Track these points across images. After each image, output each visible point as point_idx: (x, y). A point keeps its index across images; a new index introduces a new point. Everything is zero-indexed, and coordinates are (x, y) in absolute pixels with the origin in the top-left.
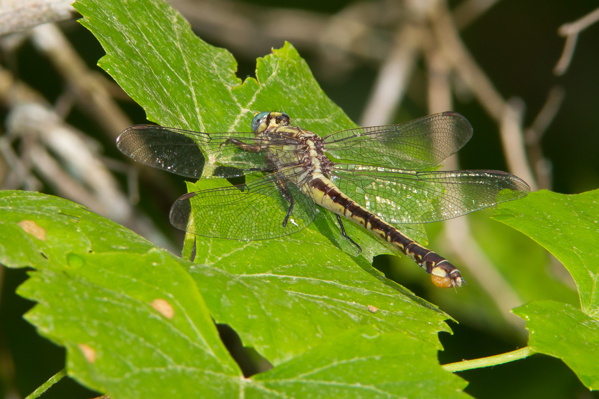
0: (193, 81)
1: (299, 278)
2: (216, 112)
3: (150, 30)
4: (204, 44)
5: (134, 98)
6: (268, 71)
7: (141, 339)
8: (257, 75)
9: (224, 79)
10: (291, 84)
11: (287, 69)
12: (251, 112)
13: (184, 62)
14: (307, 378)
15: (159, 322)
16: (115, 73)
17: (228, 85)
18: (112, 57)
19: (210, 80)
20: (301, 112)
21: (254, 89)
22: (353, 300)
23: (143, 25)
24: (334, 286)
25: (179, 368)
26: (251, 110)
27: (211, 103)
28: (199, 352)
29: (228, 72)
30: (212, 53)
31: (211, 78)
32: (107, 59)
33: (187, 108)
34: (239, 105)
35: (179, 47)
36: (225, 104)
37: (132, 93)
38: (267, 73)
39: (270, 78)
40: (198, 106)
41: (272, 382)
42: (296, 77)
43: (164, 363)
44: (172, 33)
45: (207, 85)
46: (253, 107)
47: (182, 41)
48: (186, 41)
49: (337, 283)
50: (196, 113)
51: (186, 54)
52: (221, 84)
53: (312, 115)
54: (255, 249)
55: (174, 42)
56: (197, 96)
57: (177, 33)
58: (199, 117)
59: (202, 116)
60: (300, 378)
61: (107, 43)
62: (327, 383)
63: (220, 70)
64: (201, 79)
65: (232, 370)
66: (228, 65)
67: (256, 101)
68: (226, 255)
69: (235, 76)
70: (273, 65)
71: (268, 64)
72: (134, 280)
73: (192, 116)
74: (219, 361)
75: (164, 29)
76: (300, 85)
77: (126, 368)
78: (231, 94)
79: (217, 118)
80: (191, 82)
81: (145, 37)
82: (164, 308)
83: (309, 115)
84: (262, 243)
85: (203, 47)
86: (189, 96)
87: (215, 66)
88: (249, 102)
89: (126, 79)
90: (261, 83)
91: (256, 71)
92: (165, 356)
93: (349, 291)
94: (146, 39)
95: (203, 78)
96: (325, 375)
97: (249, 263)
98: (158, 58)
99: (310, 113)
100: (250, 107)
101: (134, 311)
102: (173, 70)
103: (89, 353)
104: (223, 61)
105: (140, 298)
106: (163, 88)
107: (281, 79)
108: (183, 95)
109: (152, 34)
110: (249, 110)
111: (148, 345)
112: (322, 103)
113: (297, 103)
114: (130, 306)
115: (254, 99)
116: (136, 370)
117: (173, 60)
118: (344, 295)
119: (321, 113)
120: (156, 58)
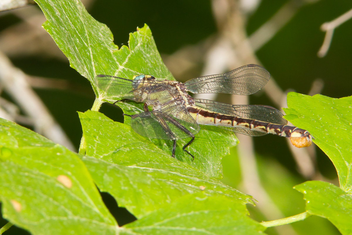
0: (91, 44)
1: (154, 170)
2: (104, 66)
3: (66, 7)
4: (94, 20)
5: (63, 52)
6: (136, 43)
7: (51, 199)
8: (129, 44)
9: (108, 45)
10: (148, 52)
11: (146, 42)
12: (125, 69)
13: (85, 31)
14: (160, 225)
15: (62, 190)
16: (53, 34)
17: (111, 49)
18: (50, 22)
19: (100, 45)
20: (153, 72)
21: (127, 54)
22: (190, 183)
23: (62, 4)
24: (177, 175)
25: (76, 218)
26: (125, 67)
27: (101, 60)
28: (88, 209)
29: (109, 40)
30: (99, 26)
31: (100, 43)
32: (48, 24)
33: (87, 61)
34: (118, 63)
35: (82, 20)
36: (109, 61)
37: (62, 48)
38: (135, 43)
39: (136, 47)
40: (93, 61)
41: (137, 228)
42: (150, 49)
43: (66, 215)
44: (77, 11)
45: (98, 47)
46: (126, 66)
47: (83, 17)
48: (85, 17)
49: (179, 174)
50: (92, 66)
51: (86, 26)
52: (106, 48)
53: (158, 75)
54: (125, 152)
55: (79, 17)
56: (93, 54)
57: (80, 11)
58: (94, 68)
59: (95, 67)
60: (156, 225)
61: (47, 13)
62: (173, 228)
63: (105, 38)
64: (95, 43)
65: (110, 221)
66: (108, 35)
67: (128, 62)
68: (106, 155)
69: (113, 43)
70: (139, 39)
71: (136, 38)
72: (45, 164)
73: (90, 67)
74: (102, 215)
75: (73, 7)
76: (152, 54)
77: (41, 216)
78: (113, 55)
79: (104, 70)
80: (89, 44)
81: (64, 11)
82: (65, 181)
83: (157, 75)
84: (129, 149)
85: (94, 22)
86: (88, 53)
87: (101, 35)
88: (124, 62)
89: (59, 38)
90: (131, 50)
91: (129, 42)
92: (67, 210)
93: (186, 179)
94: (65, 13)
95: (96, 43)
96: (172, 223)
97: (120, 159)
98: (72, 26)
99: (157, 74)
100: (125, 66)
101: (45, 182)
102: (79, 35)
103: (17, 206)
104: (105, 32)
105: (49, 175)
106: (76, 46)
107: (142, 49)
108: (85, 52)
109: (68, 10)
110: (124, 67)
111: (56, 203)
112: (162, 68)
113: (151, 66)
114: (43, 179)
115: (127, 60)
116: (48, 218)
117: (79, 28)
118: (184, 180)
119: (162, 74)
120: (71, 26)
